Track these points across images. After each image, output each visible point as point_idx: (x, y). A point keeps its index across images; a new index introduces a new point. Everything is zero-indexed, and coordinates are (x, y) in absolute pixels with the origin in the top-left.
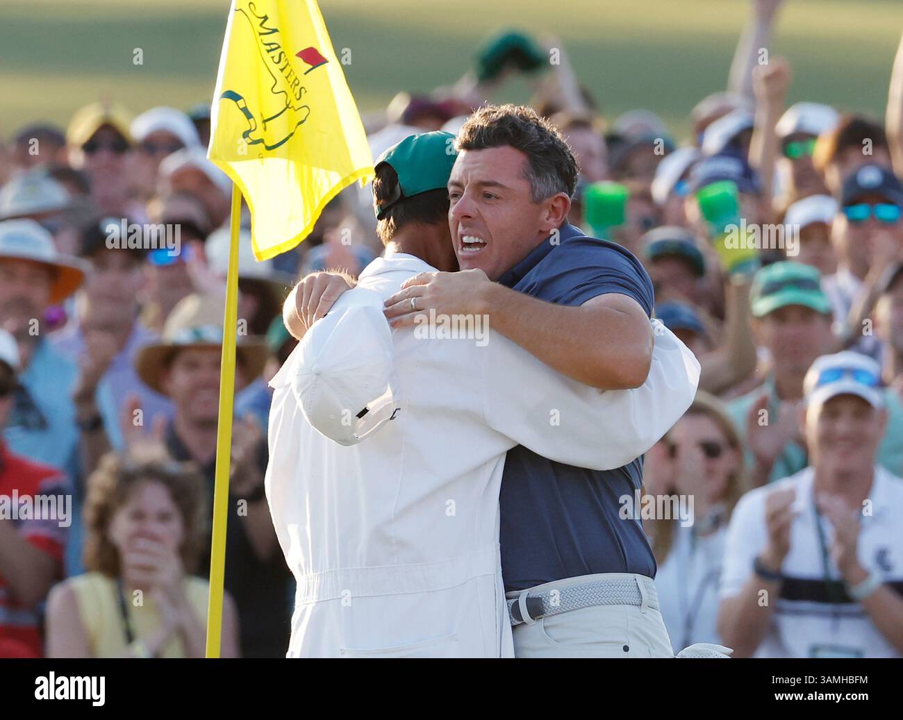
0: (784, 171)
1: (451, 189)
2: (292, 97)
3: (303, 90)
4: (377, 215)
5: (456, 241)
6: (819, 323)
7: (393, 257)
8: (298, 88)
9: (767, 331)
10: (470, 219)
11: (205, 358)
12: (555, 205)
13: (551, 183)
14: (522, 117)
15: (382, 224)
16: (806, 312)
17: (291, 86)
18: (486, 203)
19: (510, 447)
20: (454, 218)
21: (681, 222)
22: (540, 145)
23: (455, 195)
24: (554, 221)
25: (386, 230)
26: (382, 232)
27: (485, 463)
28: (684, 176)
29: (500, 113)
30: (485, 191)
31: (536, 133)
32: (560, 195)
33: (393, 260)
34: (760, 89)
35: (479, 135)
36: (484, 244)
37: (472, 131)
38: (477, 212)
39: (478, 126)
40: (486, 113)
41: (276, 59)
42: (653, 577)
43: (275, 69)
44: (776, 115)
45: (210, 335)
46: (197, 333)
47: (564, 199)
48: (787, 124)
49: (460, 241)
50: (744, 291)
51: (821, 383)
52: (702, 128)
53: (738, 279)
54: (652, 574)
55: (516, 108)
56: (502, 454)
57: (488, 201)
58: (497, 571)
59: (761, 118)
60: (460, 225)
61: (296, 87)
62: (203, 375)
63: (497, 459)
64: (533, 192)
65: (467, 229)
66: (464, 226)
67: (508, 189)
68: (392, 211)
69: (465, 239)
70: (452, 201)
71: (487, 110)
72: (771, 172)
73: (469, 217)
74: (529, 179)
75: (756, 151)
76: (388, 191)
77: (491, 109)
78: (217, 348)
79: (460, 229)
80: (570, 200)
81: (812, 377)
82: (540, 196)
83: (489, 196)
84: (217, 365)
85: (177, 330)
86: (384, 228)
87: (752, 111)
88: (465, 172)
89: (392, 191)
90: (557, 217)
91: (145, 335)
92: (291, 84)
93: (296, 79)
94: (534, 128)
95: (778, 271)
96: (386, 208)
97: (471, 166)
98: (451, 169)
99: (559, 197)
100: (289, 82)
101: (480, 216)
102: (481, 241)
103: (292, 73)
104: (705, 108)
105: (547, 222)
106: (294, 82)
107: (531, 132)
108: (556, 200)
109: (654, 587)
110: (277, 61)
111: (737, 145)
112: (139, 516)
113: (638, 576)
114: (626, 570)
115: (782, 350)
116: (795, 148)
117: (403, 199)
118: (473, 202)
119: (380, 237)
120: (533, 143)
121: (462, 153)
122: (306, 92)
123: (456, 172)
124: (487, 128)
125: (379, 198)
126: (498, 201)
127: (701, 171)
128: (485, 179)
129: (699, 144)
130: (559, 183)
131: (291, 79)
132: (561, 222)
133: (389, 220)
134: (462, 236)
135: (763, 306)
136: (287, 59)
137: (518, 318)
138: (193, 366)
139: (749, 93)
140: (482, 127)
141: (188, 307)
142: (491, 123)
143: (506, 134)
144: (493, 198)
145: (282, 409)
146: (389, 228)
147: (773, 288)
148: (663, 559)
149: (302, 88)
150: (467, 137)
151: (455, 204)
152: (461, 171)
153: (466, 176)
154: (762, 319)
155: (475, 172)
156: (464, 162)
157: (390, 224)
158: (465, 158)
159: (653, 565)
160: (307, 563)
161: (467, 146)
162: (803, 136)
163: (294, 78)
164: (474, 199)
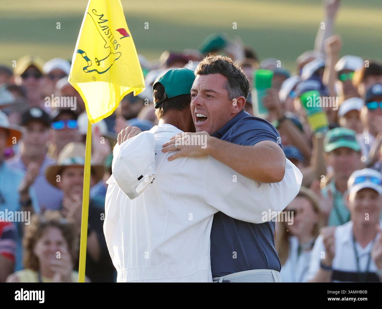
0: (339, 86)
1: (192, 93)
2: (113, 48)
3: (118, 46)
4: (155, 106)
5: (194, 116)
6: (355, 156)
7: (163, 125)
8: (116, 45)
9: (331, 159)
10: (200, 106)
11: (77, 171)
12: (239, 102)
13: (237, 92)
14: (226, 61)
15: (157, 110)
16: (349, 151)
17: (112, 44)
18: (208, 99)
19: (215, 212)
20: (193, 106)
21: (293, 110)
22: (234, 74)
23: (194, 95)
24: (238, 109)
25: (159, 113)
26: (157, 114)
27: (204, 220)
28: (294, 89)
29: (216, 59)
30: (207, 94)
31: (232, 68)
32: (241, 97)
33: (162, 126)
34: (328, 50)
35: (206, 68)
36: (206, 118)
37: (203, 66)
38: (203, 103)
39: (206, 64)
40: (210, 59)
41: (107, 33)
42: (279, 271)
43: (106, 37)
44: (335, 61)
45: (79, 161)
46: (73, 160)
47: (243, 99)
48: (340, 66)
49: (195, 116)
50: (321, 140)
51: (355, 183)
52: (301, 67)
53: (318, 135)
54: (279, 270)
55: (223, 57)
56: (212, 216)
57: (208, 98)
58: (209, 268)
59: (328, 63)
60: (195, 108)
61: (115, 44)
62: (76, 179)
63: (210, 218)
64: (229, 95)
65: (199, 111)
66: (197, 109)
67: (218, 93)
68: (162, 105)
69: (198, 115)
70: (192, 98)
71: (210, 57)
72: (333, 87)
73: (199, 105)
74: (227, 89)
75: (326, 78)
76: (160, 95)
77: (212, 57)
78: (82, 167)
79: (196, 111)
80: (246, 100)
81: (351, 180)
82: (232, 96)
83: (209, 96)
84: (82, 174)
85: (64, 159)
86: (158, 112)
87: (324, 59)
88: (199, 85)
89: (162, 95)
90: (239, 107)
91: (50, 161)
92: (112, 43)
93: (115, 40)
94: (231, 66)
95: (337, 132)
96: (160, 103)
97: (202, 82)
98: (193, 84)
99: (241, 98)
100: (112, 42)
101: (204, 104)
102: (205, 116)
103: (113, 38)
104: (303, 58)
105: (235, 109)
106: (114, 42)
107: (230, 68)
108: (239, 99)
109: (280, 276)
110: (107, 34)
111: (317, 75)
112: (48, 243)
113: (273, 271)
114: (267, 268)
115: (338, 168)
116: (344, 76)
117: (167, 99)
118: (202, 98)
119: (156, 116)
120: (230, 73)
121: (198, 77)
122: (120, 46)
123: (195, 85)
124: (210, 65)
125: (156, 99)
126: (213, 98)
127: (301, 87)
128: (208, 89)
129: (300, 73)
130: (241, 92)
131: (113, 41)
132: (241, 110)
133: (160, 109)
134: (196, 114)
135: (330, 147)
136: (111, 32)
137: (225, 152)
138: (71, 175)
139: (323, 51)
140: (208, 65)
141: (70, 148)
142: (212, 63)
143: (218, 68)
144: (211, 97)
145: (112, 194)
146: (161, 112)
147: (334, 139)
148: (284, 263)
149: (118, 44)
150: (201, 69)
151: (193, 99)
152: (197, 85)
153: (199, 87)
154: (329, 153)
155: (203, 85)
156: (199, 80)
157: (161, 111)
158: (199, 78)
159: (279, 266)
160: (122, 264)
161: (200, 73)
162: (347, 71)
163: (114, 40)
164: (202, 97)
